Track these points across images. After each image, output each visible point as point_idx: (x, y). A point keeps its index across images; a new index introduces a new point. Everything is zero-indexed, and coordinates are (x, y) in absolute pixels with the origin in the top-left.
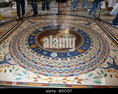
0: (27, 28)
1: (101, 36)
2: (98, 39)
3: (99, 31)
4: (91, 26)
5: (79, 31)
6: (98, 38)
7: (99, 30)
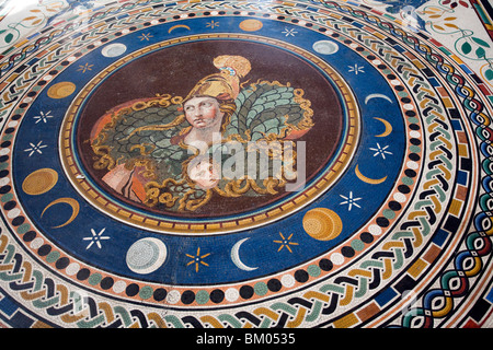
0: (33, 41)
1: (480, 96)
2: (455, 126)
3: (472, 54)
4: (425, 18)
5: (344, 58)
6: (455, 113)
7: (475, 47)
